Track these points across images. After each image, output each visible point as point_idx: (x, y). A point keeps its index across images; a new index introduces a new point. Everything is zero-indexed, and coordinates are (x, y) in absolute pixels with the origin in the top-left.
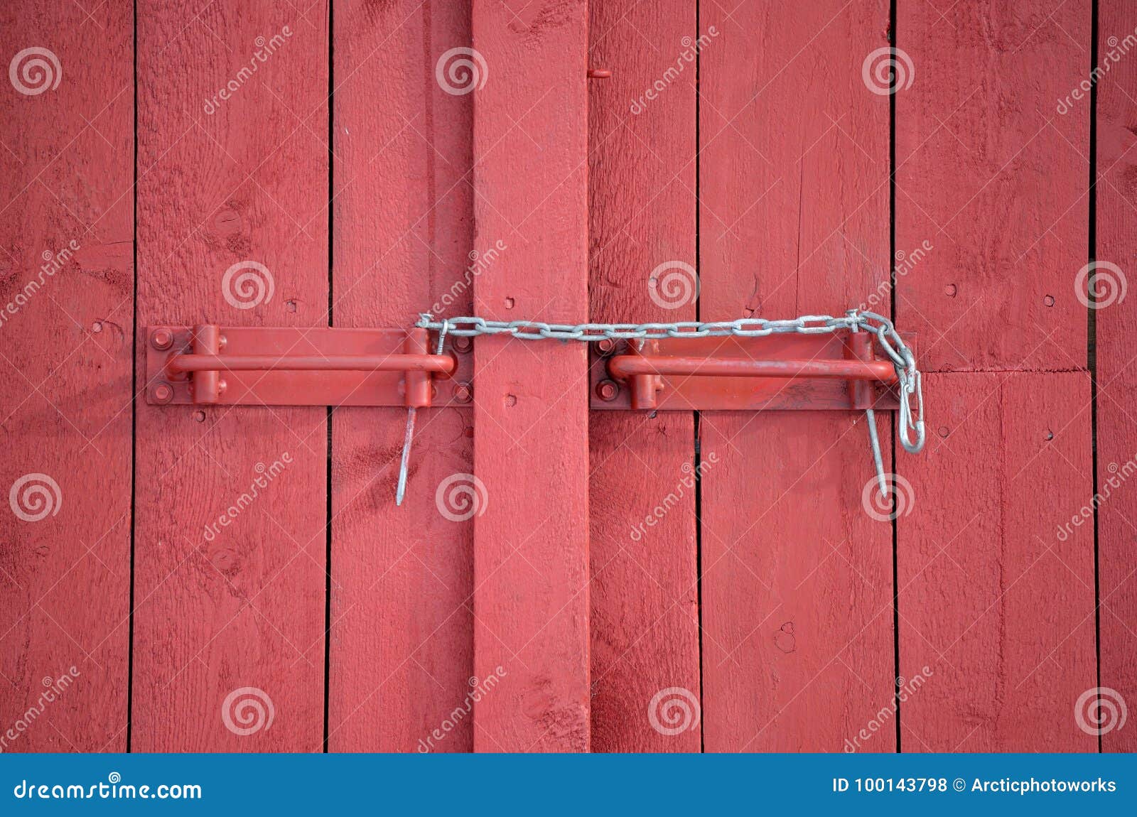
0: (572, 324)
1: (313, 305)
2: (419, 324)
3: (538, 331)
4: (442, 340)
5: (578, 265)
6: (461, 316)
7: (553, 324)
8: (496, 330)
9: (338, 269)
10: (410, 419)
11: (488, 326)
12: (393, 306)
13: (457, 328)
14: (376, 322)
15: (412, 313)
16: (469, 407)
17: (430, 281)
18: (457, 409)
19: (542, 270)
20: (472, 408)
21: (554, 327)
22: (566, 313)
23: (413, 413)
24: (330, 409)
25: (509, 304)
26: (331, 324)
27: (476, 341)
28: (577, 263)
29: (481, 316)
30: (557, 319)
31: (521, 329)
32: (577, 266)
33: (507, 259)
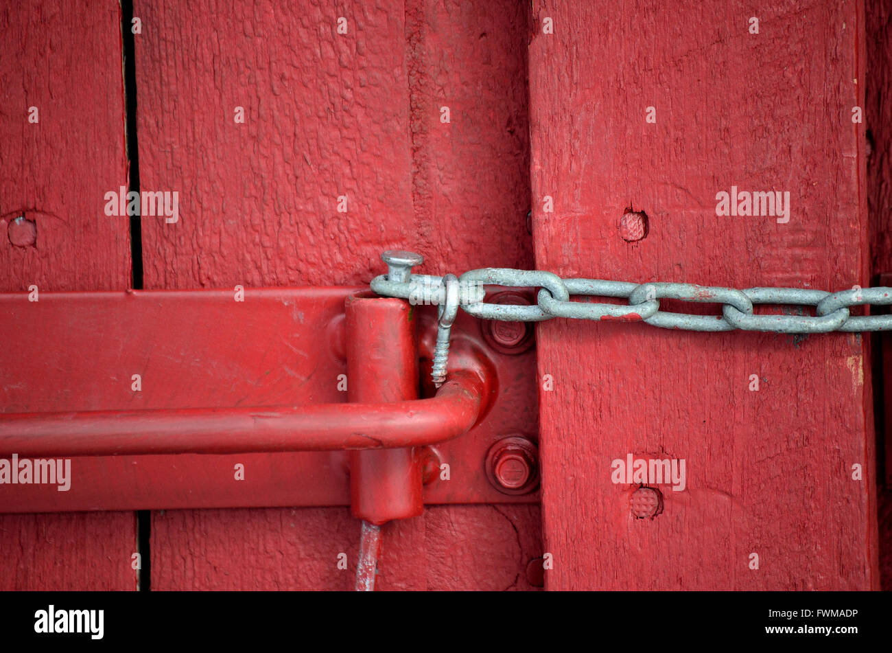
0: (817, 283)
1: (86, 226)
2: (379, 284)
3: (716, 309)
4: (444, 334)
5: (833, 110)
6: (496, 265)
7: (762, 285)
8: (596, 311)
9: (152, 122)
10: (366, 552)
11: (575, 297)
12: (313, 221)
13: (488, 299)
14: (265, 268)
15: (367, 242)
16: (529, 504)
17: (415, 150)
18: (503, 509)
19: (727, 130)
20: (538, 504)
21: (763, 294)
22: (798, 251)
23: (371, 536)
24: (144, 520)
25: (633, 225)
26: (138, 283)
27: (541, 335)
28: (827, 105)
29: (552, 267)
30: (771, 270)
31: (667, 304)
32: (828, 114)
33: (625, 100)
